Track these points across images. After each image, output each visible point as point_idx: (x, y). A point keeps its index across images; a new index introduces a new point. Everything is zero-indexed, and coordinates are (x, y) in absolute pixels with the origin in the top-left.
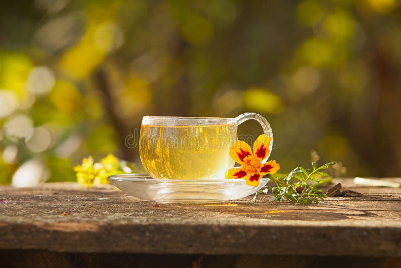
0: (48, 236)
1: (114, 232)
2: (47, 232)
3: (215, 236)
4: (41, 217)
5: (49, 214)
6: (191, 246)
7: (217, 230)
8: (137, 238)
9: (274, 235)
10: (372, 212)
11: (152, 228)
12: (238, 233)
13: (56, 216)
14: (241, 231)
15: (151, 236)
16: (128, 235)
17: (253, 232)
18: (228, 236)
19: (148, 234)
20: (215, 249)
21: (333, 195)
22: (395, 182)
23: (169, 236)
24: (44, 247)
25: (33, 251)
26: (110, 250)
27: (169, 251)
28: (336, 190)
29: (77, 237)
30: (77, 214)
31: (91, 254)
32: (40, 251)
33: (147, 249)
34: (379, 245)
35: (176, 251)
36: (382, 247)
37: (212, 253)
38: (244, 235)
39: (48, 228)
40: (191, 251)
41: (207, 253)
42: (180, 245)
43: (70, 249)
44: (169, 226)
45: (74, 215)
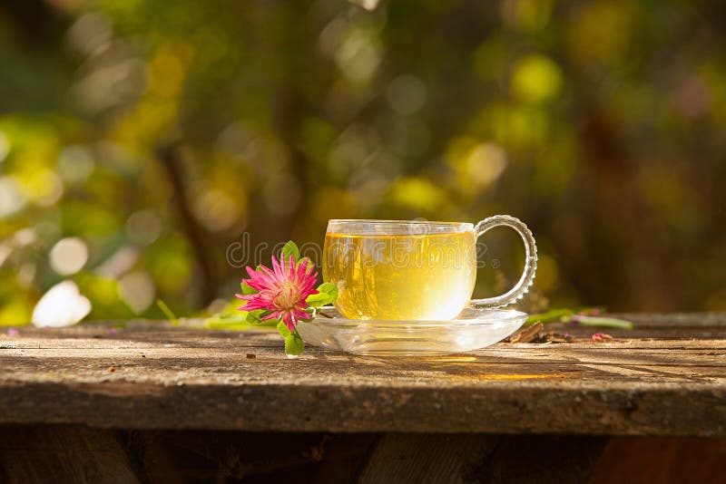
0: (86, 403)
1: (188, 396)
2: (84, 396)
3: (346, 404)
4: (76, 374)
5: (88, 369)
6: (309, 419)
7: (348, 394)
8: (224, 406)
9: (437, 401)
10: (588, 366)
11: (247, 391)
12: (382, 399)
13: (99, 372)
14: (386, 396)
15: (247, 402)
16: (211, 401)
17: (405, 397)
18: (367, 404)
19: (241, 400)
20: (345, 424)
21: (530, 340)
22: (623, 319)
23: (273, 404)
24: (81, 420)
25: (63, 425)
26: (181, 426)
27: (273, 427)
28: (534, 333)
29: (131, 405)
30: (132, 369)
31: (153, 431)
32: (73, 425)
33: (240, 424)
34: (601, 416)
35: (285, 427)
36: (605, 421)
37: (341, 430)
38: (391, 402)
39: (86, 391)
40: (309, 427)
41: (333, 430)
42: (291, 417)
43: (121, 424)
44: (274, 388)
45: (127, 370)
